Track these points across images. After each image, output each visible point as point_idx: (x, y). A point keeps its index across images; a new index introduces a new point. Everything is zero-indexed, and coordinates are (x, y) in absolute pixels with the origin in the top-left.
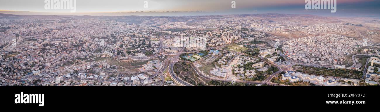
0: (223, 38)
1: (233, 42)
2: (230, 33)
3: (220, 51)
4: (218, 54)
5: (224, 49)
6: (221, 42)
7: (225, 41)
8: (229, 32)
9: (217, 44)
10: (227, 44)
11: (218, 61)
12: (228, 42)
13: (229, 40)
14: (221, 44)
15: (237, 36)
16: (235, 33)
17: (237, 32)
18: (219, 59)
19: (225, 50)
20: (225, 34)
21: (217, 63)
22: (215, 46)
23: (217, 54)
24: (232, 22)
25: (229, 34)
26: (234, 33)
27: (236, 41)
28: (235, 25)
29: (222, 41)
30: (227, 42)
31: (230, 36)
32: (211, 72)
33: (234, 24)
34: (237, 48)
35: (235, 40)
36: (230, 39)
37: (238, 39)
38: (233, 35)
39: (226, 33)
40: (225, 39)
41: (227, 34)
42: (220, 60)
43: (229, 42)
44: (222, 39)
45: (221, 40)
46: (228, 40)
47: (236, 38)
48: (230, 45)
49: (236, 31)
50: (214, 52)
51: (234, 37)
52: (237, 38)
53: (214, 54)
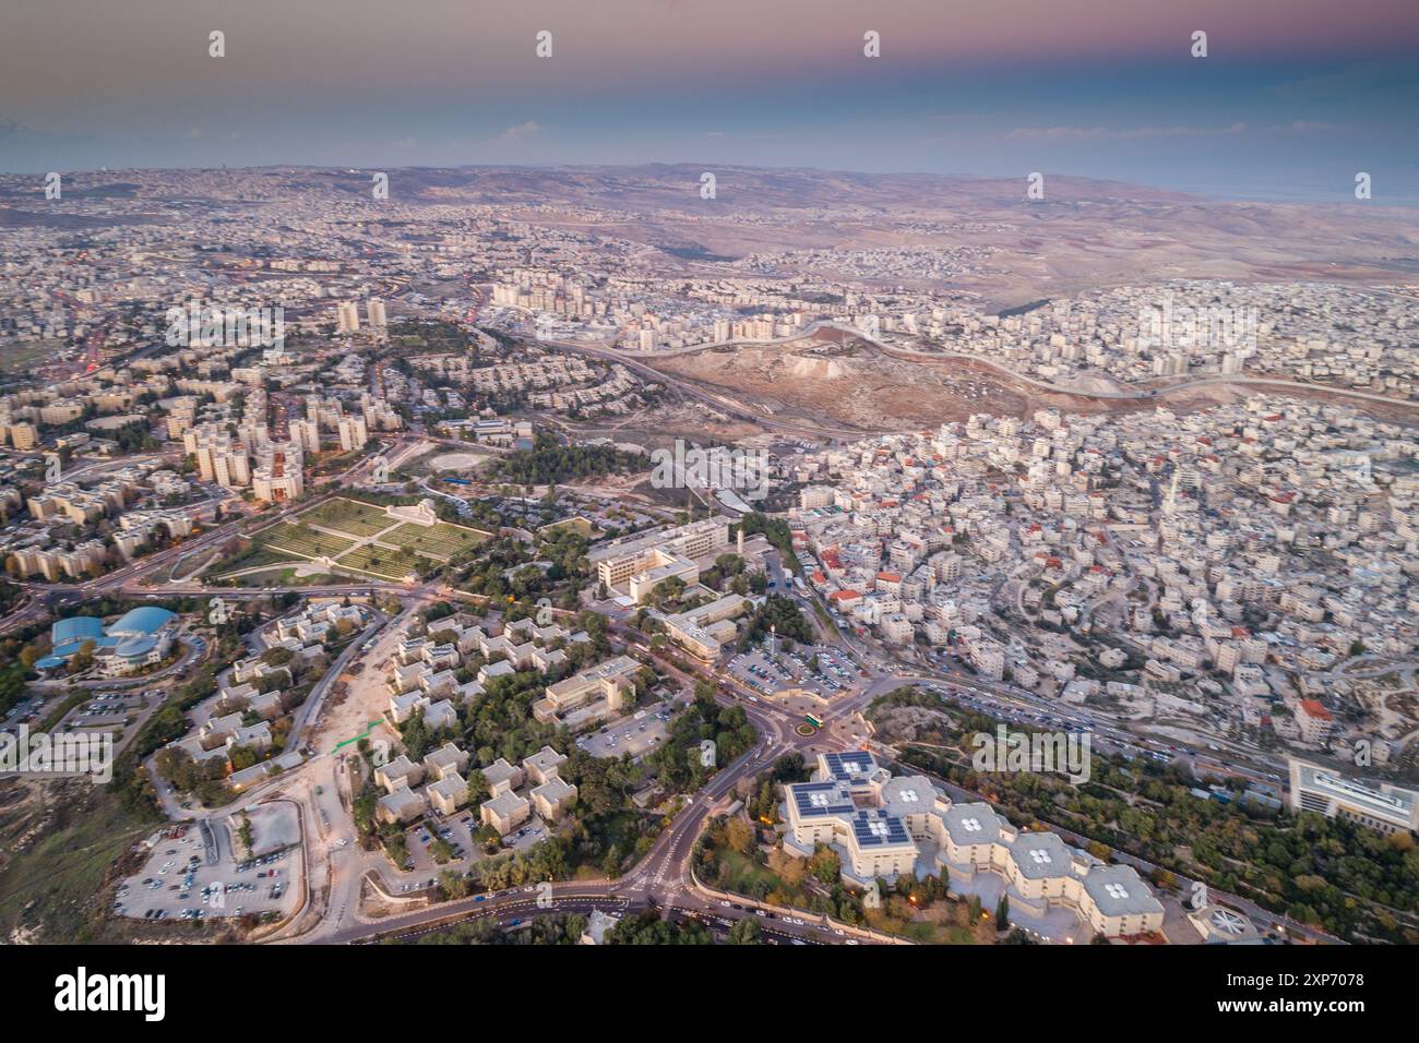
0: (190, 447)
1: (320, 481)
2: (271, 387)
3: (179, 605)
4: (163, 643)
5: (230, 576)
6: (175, 501)
7: (223, 480)
8: (253, 374)
9: (132, 529)
10: (252, 509)
11: (185, 727)
12: (262, 490)
13: (267, 466)
14: (178, 522)
15: (351, 408)
16: (325, 382)
17: (345, 371)
18: (186, 707)
19: (243, 582)
20: (211, 398)
21: (178, 754)
22: (110, 562)
23: (155, 657)
24: (266, 252)
25: (255, 404)
26: (315, 377)
27: (347, 463)
28: (316, 291)
29: (183, 487)
30: (248, 495)
31: (271, 424)
32: (120, 897)
33: (299, 283)
34: (374, 540)
35: (335, 455)
36: (280, 458)
37: (372, 446)
38: (313, 401)
39: (221, 389)
40: (220, 464)
41: (239, 400)
42: (200, 712)
43: (279, 483)
44: (188, 468)
45: (166, 484)
46: (252, 463)
47: (351, 433)
48: (293, 522)
49: (336, 361)
50: (113, 632)
51: (326, 430)
52: (362, 437)
53: (116, 666)
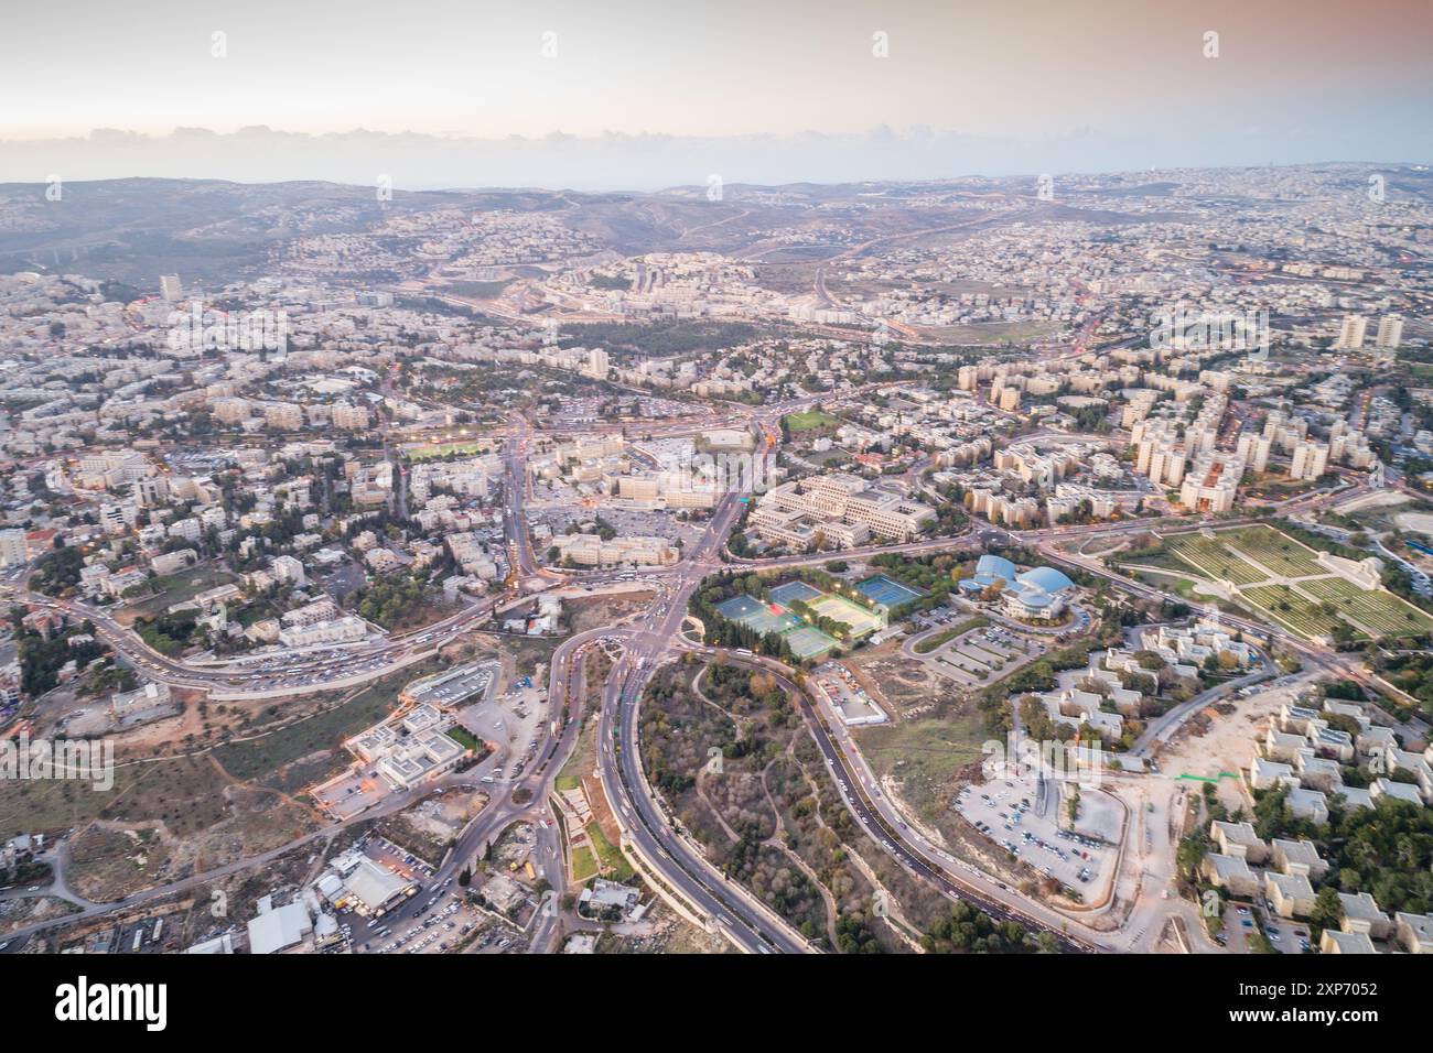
0: (1135, 438)
1: (1252, 503)
2: (1236, 394)
3: (1079, 577)
4: (1056, 606)
5: (1130, 567)
6: (1106, 483)
7: (1155, 476)
8: (1221, 379)
9: (1065, 497)
10: (1173, 511)
11: (1051, 686)
12: (1189, 496)
13: (1202, 472)
14: (1103, 503)
15: (1318, 432)
16: (1296, 399)
17: (1325, 392)
18: (1057, 669)
19: (1140, 578)
20: (1171, 395)
21: (1039, 705)
22: (1037, 522)
23: (1046, 614)
24: (1283, 254)
25: (1213, 408)
26: (1288, 392)
27: (1289, 492)
28: (1325, 300)
29: (1117, 473)
30: (1173, 496)
31: (1222, 431)
32: (963, 796)
33: (1307, 290)
34: (1292, 583)
35: (1279, 479)
36: (1218, 468)
37: (1328, 479)
38: (1275, 417)
39: (1184, 389)
40: (1158, 460)
41: (1198, 402)
42: (1068, 678)
43: (1208, 493)
44: (1126, 457)
45: (1105, 466)
46: (1189, 467)
47: (1309, 460)
48: (1209, 536)
49: (1317, 379)
50: (1022, 580)
51: (1280, 451)
52: (1319, 468)
53: (1016, 608)
